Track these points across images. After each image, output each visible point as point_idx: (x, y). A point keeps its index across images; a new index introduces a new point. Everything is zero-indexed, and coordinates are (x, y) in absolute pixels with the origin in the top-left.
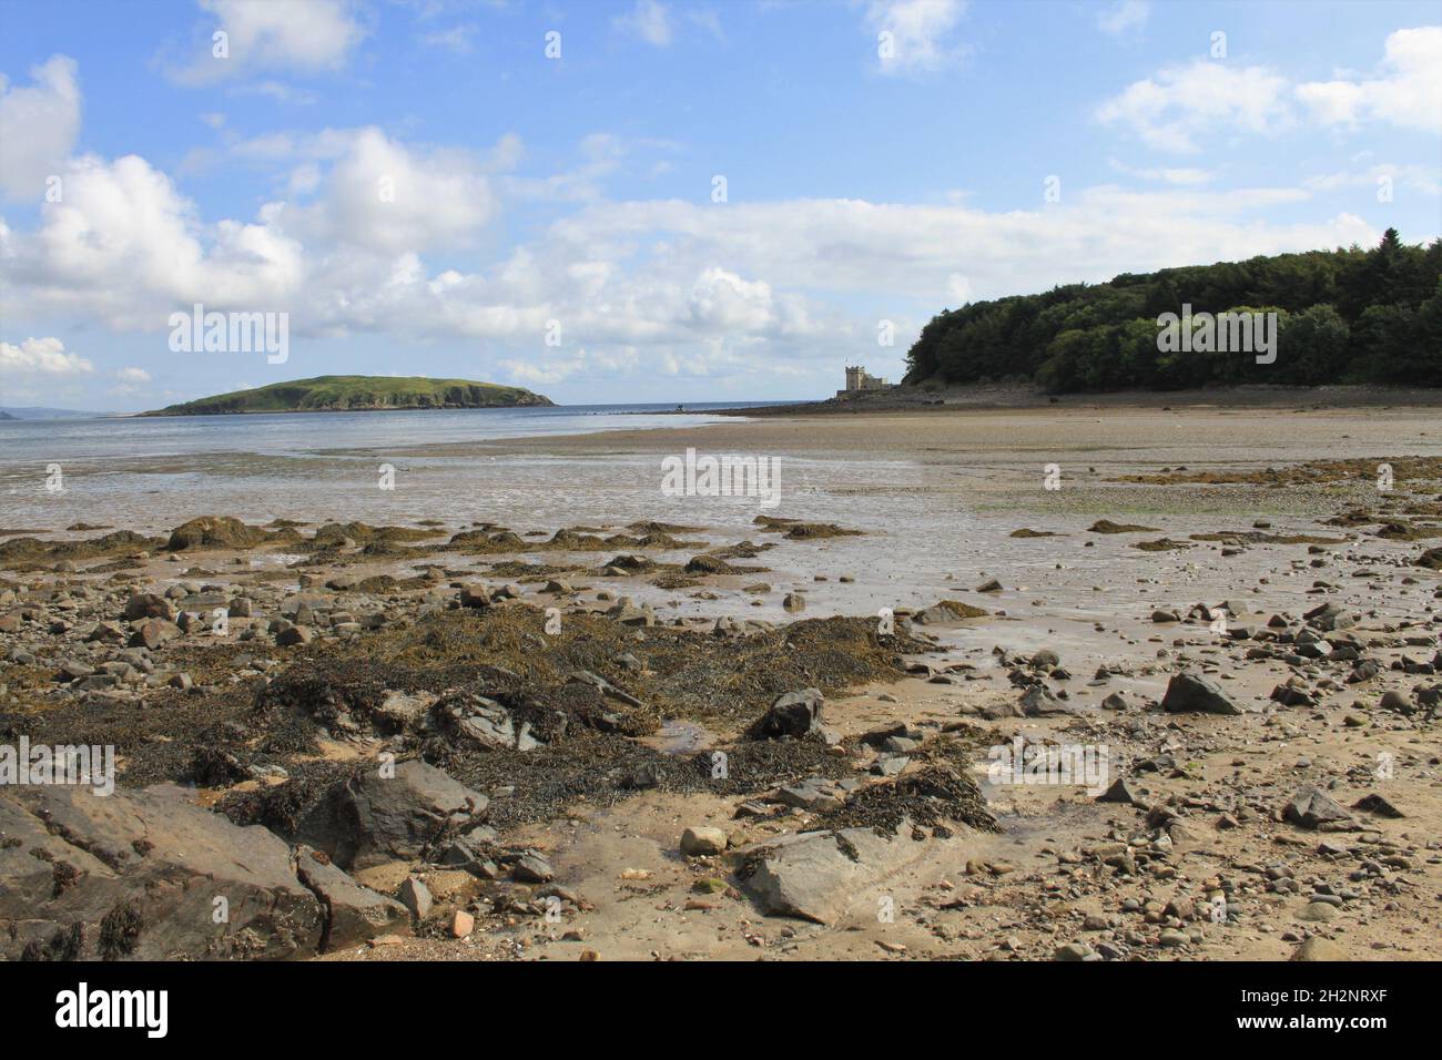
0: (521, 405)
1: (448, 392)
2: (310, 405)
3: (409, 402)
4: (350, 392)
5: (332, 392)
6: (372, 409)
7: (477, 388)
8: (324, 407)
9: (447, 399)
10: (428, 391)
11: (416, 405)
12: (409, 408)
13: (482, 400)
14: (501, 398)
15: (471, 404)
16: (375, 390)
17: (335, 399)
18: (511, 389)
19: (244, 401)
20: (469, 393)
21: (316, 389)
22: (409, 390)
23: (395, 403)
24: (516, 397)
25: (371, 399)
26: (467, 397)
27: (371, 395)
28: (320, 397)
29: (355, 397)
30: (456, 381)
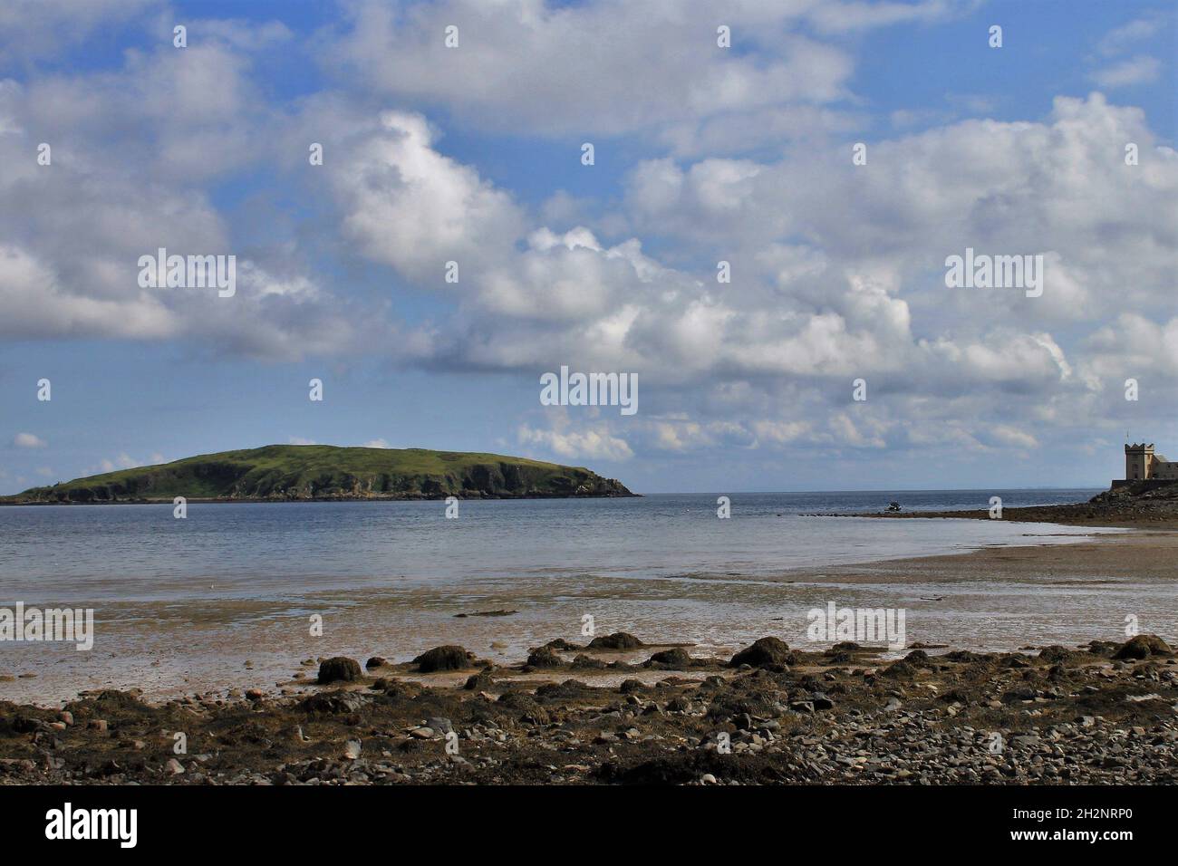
0: (582, 495)
1: (468, 474)
2: (251, 490)
3: (408, 487)
4: (314, 472)
5: (286, 470)
6: (348, 499)
7: (513, 467)
8: (274, 495)
9: (467, 484)
10: (438, 470)
11: (419, 492)
12: (409, 498)
13: (521, 486)
14: (552, 484)
15: (503, 492)
16: (354, 468)
17: (292, 482)
18: (565, 470)
19: (146, 483)
20: (500, 475)
21: (260, 465)
22: (406, 469)
23: (385, 489)
24: (574, 482)
25: (347, 483)
26: (497, 482)
27: (348, 477)
28: (268, 478)
29: (323, 478)
30: (479, 456)
